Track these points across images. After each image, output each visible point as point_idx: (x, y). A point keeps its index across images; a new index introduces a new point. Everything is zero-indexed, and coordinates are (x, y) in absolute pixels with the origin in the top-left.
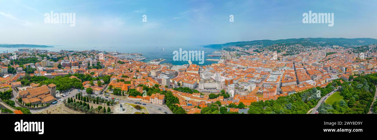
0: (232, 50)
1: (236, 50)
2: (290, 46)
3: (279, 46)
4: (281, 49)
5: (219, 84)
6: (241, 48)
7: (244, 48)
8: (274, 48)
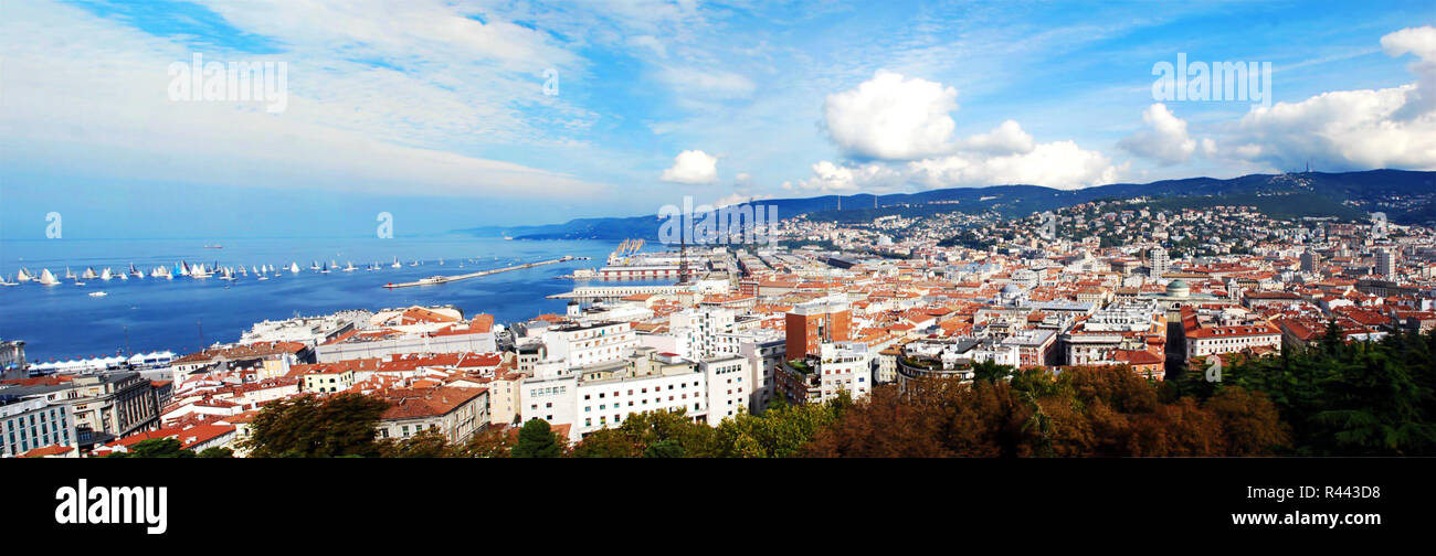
1: (813, 243)
2: (1180, 213)
3: (1107, 214)
4: (1123, 228)
5: (729, 381)
6: (854, 234)
7: (871, 234)
8: (1081, 223)
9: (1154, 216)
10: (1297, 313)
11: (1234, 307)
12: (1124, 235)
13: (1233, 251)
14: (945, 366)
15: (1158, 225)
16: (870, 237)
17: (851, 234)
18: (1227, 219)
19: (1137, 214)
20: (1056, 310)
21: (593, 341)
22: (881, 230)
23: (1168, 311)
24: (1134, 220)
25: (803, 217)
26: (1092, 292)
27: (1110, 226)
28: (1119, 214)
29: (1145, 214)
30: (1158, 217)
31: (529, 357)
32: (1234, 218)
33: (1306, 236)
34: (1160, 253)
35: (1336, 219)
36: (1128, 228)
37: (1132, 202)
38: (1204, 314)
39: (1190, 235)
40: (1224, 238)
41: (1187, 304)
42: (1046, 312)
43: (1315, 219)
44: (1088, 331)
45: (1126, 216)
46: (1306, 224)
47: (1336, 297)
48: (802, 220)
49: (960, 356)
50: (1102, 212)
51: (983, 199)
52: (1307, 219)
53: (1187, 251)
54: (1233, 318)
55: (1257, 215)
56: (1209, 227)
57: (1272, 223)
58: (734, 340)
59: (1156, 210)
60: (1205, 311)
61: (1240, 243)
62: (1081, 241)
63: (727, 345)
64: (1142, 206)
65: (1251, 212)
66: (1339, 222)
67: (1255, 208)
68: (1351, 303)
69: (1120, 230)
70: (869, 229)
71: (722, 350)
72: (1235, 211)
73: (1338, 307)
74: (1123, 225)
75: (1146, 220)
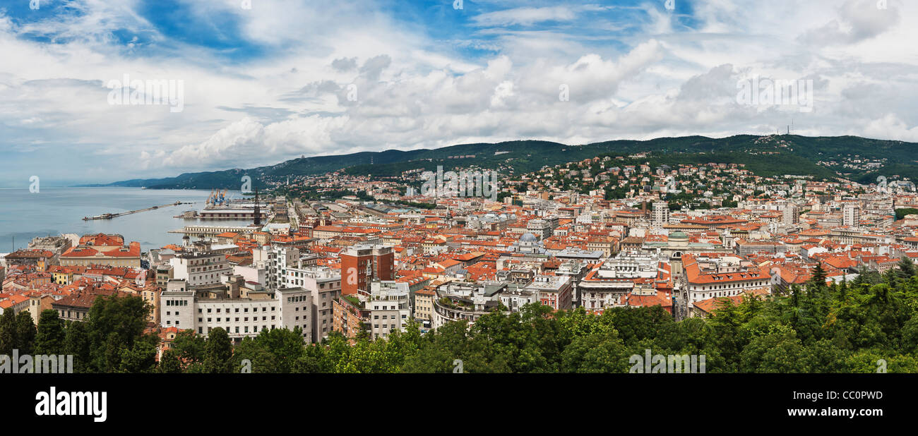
0: (326, 194)
1: (351, 194)
2: (677, 169)
3: (612, 169)
4: (626, 182)
5: (297, 309)
6: (384, 186)
7: (399, 185)
8: (587, 178)
9: (654, 171)
10: (783, 259)
11: (729, 255)
12: (627, 189)
13: (724, 204)
14: (476, 308)
15: (658, 179)
16: (398, 188)
17: (383, 186)
18: (719, 175)
19: (638, 169)
20: (569, 258)
21: (202, 267)
22: (408, 182)
23: (671, 259)
24: (635, 175)
25: (343, 170)
26: (601, 242)
27: (614, 180)
28: (622, 168)
29: (645, 168)
30: (658, 172)
31: (163, 276)
32: (725, 175)
33: (787, 191)
34: (660, 206)
35: (811, 177)
36: (630, 182)
37: (634, 157)
38: (703, 262)
39: (686, 189)
40: (716, 192)
41: (687, 253)
42: (561, 260)
43: (794, 176)
44: (601, 278)
45: (629, 170)
46: (787, 181)
47: (814, 246)
48: (341, 174)
49: (489, 299)
50: (608, 166)
51: (497, 153)
52: (787, 176)
53: (685, 204)
54: (730, 265)
55: (745, 172)
56: (704, 181)
57: (758, 179)
58: (299, 274)
59: (655, 166)
60: (704, 259)
61: (730, 198)
62: (588, 194)
63: (294, 278)
64: (643, 161)
65: (740, 169)
66: (814, 180)
67: (744, 166)
68: (826, 250)
69: (623, 184)
70: (397, 181)
71: (290, 282)
72: (727, 169)
73: (816, 254)
74: (626, 179)
75: (646, 174)
